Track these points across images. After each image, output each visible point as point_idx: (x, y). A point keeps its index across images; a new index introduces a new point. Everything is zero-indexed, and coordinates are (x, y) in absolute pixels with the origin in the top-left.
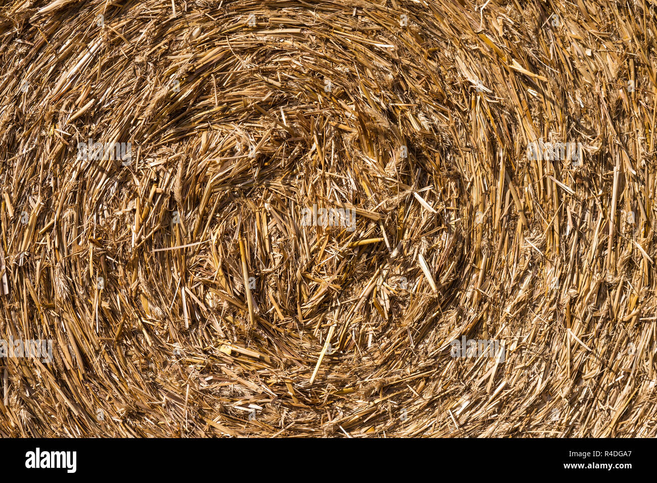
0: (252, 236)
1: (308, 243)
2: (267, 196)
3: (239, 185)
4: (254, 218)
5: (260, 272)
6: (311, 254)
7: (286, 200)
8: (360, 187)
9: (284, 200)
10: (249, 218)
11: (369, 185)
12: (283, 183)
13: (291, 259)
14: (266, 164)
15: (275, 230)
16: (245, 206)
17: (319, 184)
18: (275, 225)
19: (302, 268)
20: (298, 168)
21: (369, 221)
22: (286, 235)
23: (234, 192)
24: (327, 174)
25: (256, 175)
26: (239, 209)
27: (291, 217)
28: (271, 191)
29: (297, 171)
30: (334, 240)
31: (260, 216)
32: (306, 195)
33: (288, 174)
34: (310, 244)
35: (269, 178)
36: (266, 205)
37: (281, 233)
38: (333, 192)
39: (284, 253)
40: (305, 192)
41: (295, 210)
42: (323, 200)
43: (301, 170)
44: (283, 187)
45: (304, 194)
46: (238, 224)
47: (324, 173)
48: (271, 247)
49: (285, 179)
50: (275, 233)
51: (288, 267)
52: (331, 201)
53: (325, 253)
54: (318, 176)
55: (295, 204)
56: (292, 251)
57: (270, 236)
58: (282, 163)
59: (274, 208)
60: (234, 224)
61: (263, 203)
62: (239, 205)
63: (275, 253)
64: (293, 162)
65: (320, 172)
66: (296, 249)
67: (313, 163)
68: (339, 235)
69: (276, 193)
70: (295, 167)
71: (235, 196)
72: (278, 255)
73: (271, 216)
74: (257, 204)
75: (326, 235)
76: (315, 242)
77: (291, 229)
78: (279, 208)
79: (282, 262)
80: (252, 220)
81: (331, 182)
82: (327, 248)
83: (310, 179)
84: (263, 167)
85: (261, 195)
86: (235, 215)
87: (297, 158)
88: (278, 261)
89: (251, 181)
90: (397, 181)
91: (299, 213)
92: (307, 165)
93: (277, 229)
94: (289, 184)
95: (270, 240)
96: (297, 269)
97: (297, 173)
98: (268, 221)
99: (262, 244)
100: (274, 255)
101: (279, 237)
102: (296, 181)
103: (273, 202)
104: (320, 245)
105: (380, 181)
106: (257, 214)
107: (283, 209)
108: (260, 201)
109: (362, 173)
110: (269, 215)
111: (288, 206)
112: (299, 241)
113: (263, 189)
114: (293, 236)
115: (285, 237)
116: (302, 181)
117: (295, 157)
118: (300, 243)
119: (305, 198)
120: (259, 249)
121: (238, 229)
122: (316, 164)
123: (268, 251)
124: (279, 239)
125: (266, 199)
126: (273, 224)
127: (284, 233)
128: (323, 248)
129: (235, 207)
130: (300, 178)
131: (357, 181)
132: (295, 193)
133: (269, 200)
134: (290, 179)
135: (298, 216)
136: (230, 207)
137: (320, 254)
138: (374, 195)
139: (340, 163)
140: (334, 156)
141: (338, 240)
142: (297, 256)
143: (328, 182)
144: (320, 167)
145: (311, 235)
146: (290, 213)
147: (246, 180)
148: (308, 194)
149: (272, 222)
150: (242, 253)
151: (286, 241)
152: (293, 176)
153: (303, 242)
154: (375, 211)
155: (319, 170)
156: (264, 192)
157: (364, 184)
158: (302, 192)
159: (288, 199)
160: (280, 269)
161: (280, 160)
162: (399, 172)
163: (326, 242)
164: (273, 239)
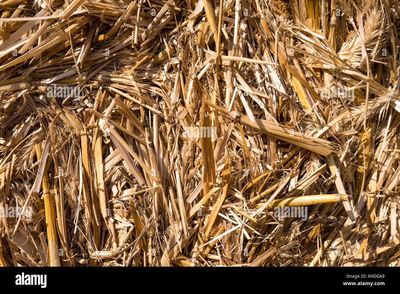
0: (73, 184)
1: (185, 198)
2: (105, 104)
3: (48, 81)
4: (78, 148)
5: (88, 257)
6: (191, 221)
7: (143, 112)
8: (289, 89)
9: (138, 113)
10: (68, 146)
11: (305, 86)
12: (137, 79)
13: (150, 233)
14: (101, 37)
15: (118, 173)
16: (59, 123)
17: (209, 81)
18: (120, 163)
19: (172, 248)
20: (167, 50)
21: (308, 155)
22: (141, 182)
23: (38, 95)
24: (226, 60)
25: (79, 60)
26: (46, 129)
27: (152, 146)
28: (113, 94)
29: (165, 54)
30: (239, 195)
31: (90, 144)
32: (183, 103)
33: (147, 62)
34: (190, 200)
35: (109, 69)
36: (102, 122)
37: (132, 178)
38: (238, 98)
39: (136, 218)
40: (181, 96)
41: (160, 133)
42: (217, 114)
43: (174, 54)
44: (136, 87)
45: (178, 100)
46: (42, 161)
47: (219, 59)
48: (110, 206)
49: (141, 71)
50: (119, 179)
51: (144, 248)
52: (234, 114)
53: (219, 220)
54: (207, 64)
55: (161, 120)
56: (154, 215)
57: (108, 185)
58: (134, 38)
59: (117, 129)
60: (35, 159)
61: (96, 118)
62: (46, 121)
63: (117, 217)
64: (157, 38)
65: (212, 55)
66: (162, 210)
67: (197, 40)
68: (249, 185)
69: (123, 98)
70: (161, 48)
71: (39, 103)
72: (124, 224)
73: (111, 144)
74: (83, 118)
75: (221, 186)
76: (199, 198)
77: (153, 172)
78: (128, 129)
79: (132, 238)
80: (72, 151)
81: (234, 76)
82: (224, 211)
83: (192, 70)
84: (96, 46)
85: (93, 101)
86: (37, 142)
87: (166, 30)
88: (123, 236)
89: (72, 72)
90: (366, 78)
91: (169, 139)
92: (184, 44)
93: (124, 171)
94: (149, 82)
95: (109, 194)
96: (161, 253)
97: (166, 59)
98: (105, 154)
99: (94, 200)
100: (116, 222)
101: (128, 186)
102: (163, 75)
103: (115, 117)
104: (210, 203)
105: (327, 77)
106: (84, 140)
107: (136, 130)
108: (89, 115)
109: (291, 62)
110: (108, 141)
111: (146, 125)
112: (167, 194)
113: (95, 89)
114: (155, 185)
115: (139, 188)
116: (176, 76)
117: (161, 27)
118: (169, 198)
119: (180, 108)
120: (87, 211)
121: (42, 170)
122: (202, 40)
123: (104, 215)
124: (127, 192)
125: (100, 110)
126: (116, 160)
127: (138, 178)
128: (215, 210)
129: (37, 126)
130: (170, 70)
131: (283, 76)
132: (160, 98)
133: (107, 111)
134: (151, 71)
135: (165, 145)
136: (27, 125)
137: (209, 220)
138: (315, 105)
139: (251, 39)
140: (240, 26)
141: (247, 195)
142: (164, 225)
143: (227, 76)
144: (213, 47)
145: (192, 182)
146: (151, 138)
147: (62, 71)
148: (187, 101)
149: (114, 157)
150: (48, 220)
151: (142, 195)
152: (158, 65)
153: (176, 196)
154: (321, 137)
155: (209, 51)
156: (99, 96)
157: (296, 84)
158: (174, 97)
159: (147, 110)
160: (128, 251)
161: (130, 30)
162: (370, 58)
163: (222, 198)
164: (115, 190)
